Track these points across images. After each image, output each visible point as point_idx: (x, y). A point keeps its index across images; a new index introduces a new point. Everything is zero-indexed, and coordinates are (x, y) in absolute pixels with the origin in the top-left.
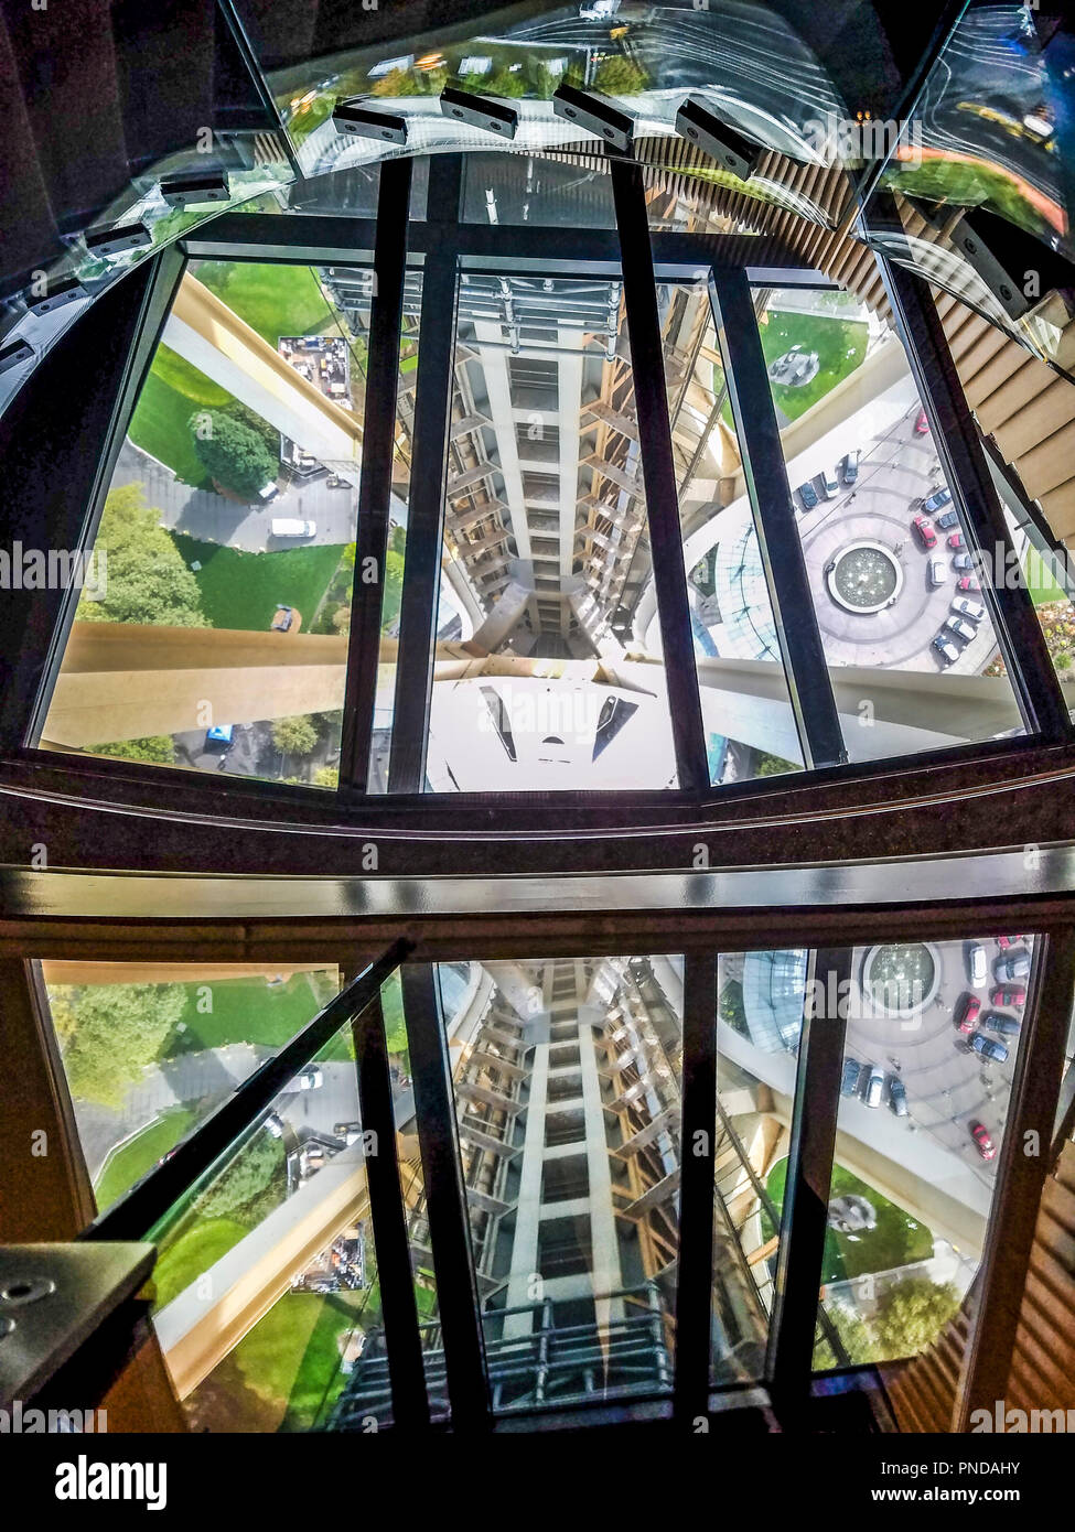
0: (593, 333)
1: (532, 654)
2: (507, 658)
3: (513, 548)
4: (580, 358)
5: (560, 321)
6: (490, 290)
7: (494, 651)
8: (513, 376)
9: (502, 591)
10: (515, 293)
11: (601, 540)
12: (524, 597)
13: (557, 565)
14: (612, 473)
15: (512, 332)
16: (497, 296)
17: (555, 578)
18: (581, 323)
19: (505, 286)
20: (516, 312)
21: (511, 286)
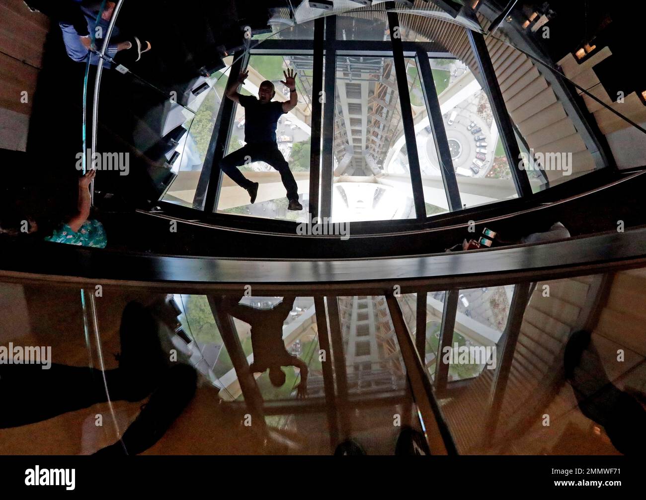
0: (373, 74)
1: (353, 175)
2: (346, 176)
3: (347, 142)
4: (368, 82)
5: (362, 71)
6: (342, 62)
7: (342, 175)
8: (347, 88)
9: (343, 156)
10: (351, 62)
11: (374, 138)
12: (350, 157)
13: (361, 147)
14: (378, 118)
15: (350, 75)
16: (345, 63)
17: (360, 151)
18: (368, 71)
19: (348, 61)
20: (351, 68)
21: (350, 60)
